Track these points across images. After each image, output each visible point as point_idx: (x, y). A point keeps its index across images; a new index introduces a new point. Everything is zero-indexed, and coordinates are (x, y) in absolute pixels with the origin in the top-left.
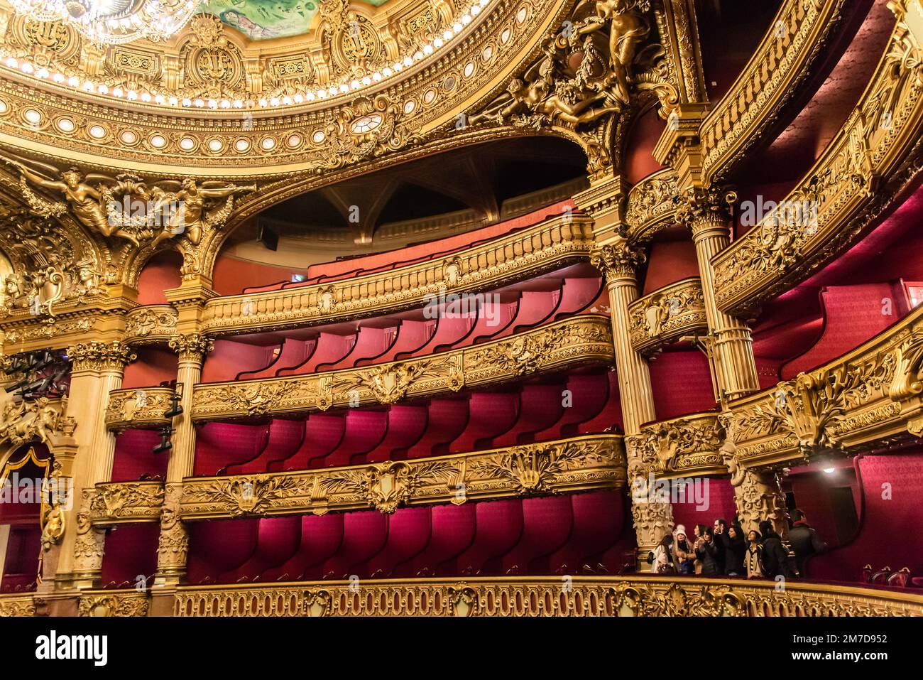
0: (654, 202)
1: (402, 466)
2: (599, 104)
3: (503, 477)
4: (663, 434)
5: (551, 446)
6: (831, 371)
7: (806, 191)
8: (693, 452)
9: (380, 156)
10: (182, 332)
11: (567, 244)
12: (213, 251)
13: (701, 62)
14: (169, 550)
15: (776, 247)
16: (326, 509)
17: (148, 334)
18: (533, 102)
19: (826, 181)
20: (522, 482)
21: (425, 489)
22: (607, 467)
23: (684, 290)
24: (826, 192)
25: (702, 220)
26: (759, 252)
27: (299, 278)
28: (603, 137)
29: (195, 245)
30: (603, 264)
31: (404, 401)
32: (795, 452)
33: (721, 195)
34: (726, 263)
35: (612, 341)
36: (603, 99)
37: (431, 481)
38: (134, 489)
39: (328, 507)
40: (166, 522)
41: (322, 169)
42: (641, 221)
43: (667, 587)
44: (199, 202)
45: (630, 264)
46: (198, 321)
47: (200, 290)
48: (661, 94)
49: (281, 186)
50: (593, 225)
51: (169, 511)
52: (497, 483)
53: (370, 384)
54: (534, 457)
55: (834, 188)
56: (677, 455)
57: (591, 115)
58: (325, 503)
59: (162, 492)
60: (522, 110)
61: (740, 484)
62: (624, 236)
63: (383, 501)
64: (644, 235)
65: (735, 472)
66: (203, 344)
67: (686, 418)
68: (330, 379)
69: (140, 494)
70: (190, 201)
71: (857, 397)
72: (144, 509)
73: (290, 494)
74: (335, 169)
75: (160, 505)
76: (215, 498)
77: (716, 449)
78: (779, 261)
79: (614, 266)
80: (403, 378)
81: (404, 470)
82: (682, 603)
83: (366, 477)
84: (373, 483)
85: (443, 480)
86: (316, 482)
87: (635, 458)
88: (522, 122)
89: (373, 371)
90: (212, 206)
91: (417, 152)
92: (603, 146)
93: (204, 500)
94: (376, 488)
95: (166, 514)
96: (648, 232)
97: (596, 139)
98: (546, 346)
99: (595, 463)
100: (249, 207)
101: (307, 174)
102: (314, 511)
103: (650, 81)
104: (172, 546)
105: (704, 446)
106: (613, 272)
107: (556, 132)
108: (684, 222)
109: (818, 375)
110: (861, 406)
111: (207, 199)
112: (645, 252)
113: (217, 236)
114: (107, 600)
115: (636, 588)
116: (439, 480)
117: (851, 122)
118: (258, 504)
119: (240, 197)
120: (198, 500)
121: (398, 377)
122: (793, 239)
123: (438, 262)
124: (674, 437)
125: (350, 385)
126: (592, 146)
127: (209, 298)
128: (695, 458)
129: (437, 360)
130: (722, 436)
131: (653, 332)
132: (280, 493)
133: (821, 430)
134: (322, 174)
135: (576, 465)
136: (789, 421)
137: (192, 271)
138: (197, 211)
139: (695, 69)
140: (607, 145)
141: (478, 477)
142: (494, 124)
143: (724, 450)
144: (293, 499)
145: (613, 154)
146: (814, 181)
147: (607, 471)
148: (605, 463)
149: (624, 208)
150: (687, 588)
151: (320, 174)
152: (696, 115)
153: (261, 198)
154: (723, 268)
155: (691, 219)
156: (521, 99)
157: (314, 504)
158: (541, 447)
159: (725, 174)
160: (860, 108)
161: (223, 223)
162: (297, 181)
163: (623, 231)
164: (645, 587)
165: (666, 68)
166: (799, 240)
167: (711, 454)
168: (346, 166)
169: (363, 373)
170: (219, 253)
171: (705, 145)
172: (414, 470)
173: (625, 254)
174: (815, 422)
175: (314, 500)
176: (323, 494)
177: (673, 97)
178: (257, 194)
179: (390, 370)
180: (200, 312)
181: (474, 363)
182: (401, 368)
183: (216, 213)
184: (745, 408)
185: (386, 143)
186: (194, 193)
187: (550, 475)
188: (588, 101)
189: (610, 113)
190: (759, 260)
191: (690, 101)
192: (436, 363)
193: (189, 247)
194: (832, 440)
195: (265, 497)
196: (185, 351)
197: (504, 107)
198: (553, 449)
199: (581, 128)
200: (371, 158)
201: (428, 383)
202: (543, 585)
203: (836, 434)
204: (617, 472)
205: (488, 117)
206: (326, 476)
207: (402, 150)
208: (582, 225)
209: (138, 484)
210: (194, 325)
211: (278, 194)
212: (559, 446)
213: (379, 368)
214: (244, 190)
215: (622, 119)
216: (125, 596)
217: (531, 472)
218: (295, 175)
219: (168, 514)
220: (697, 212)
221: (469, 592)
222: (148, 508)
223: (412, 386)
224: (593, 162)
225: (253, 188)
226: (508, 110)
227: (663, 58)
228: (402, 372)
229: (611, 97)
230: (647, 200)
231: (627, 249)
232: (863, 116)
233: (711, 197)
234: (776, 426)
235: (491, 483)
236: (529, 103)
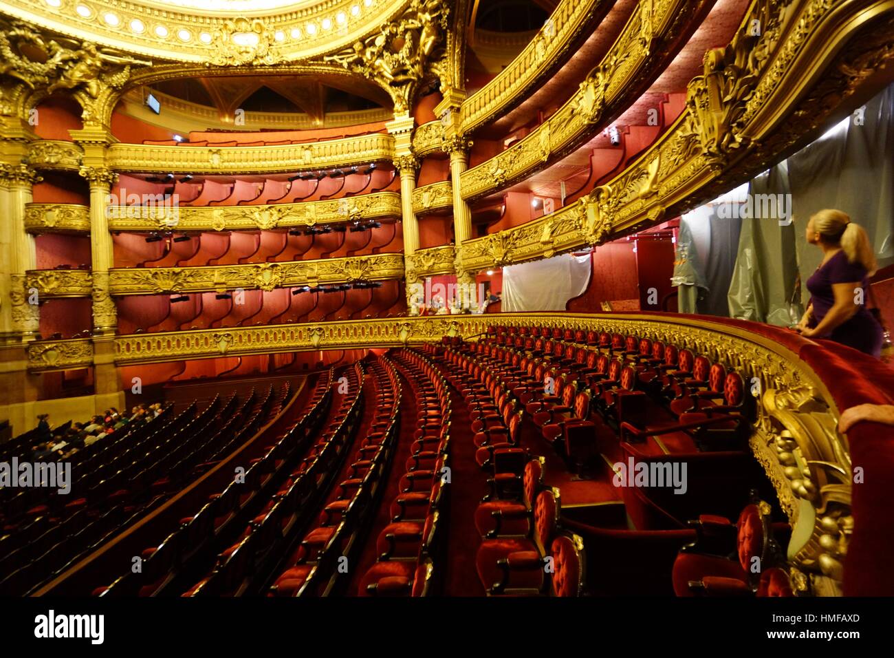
0: (431, 137)
1: (277, 266)
2: (405, 72)
3: (340, 273)
4: (428, 254)
5: (369, 258)
6: (514, 231)
7: (515, 151)
8: (441, 263)
9: (256, 66)
10: (92, 165)
11: (381, 151)
12: (110, 106)
13: (464, 67)
14: (104, 314)
15: (496, 174)
16: (225, 289)
17: (57, 163)
18: (368, 60)
19: (525, 149)
20: (352, 276)
21: (292, 279)
22: (397, 269)
23: (442, 186)
24: (524, 154)
25: (457, 153)
26: (487, 174)
27: (178, 138)
28: (405, 92)
29: (92, 98)
30: (399, 165)
31: (276, 229)
32: (491, 263)
33: (467, 141)
34: (469, 177)
35: (401, 207)
36: (408, 70)
37: (296, 274)
38: (66, 275)
39: (227, 288)
40: (98, 297)
41: (210, 64)
42: (423, 146)
43: (425, 321)
44: (99, 64)
45: (413, 168)
46: (105, 159)
47: (105, 136)
48: (442, 78)
49: (173, 68)
50: (394, 142)
51: (100, 290)
52: (337, 276)
53: (252, 217)
54: (359, 263)
55: (529, 153)
56: (434, 264)
57: (401, 78)
58: (225, 286)
59: (90, 277)
60: (359, 62)
61: (461, 277)
62: (412, 152)
63: (265, 285)
64: (423, 154)
65: (459, 272)
66: (111, 177)
67: (440, 248)
68: (222, 212)
69: (73, 279)
70: (89, 61)
71: (524, 242)
72: (78, 289)
73: (198, 280)
74: (220, 67)
75: (91, 286)
76: (140, 282)
77: (452, 262)
78: (496, 181)
79: (405, 168)
80: (275, 215)
81: (278, 268)
82: (431, 327)
83: (253, 271)
84: (257, 275)
85: (304, 274)
86: (216, 273)
87: (409, 265)
88: (359, 70)
89: (253, 208)
90: (108, 70)
91: (283, 69)
92: (404, 98)
93: (130, 283)
94: (260, 278)
95: (97, 292)
96: (426, 152)
97: (401, 93)
98: (368, 206)
99: (392, 267)
100: (143, 78)
101: (197, 64)
102: (217, 290)
103: (436, 68)
104: (105, 312)
105: (447, 260)
106: (405, 170)
107: (376, 82)
108: (447, 151)
109: (508, 232)
110: (525, 245)
111: (105, 63)
112: (420, 162)
113: (112, 95)
114: (56, 347)
115: (410, 322)
116: (300, 274)
117: (544, 126)
118: (174, 286)
119: (136, 68)
120: (126, 283)
121: (271, 214)
122: (505, 171)
123: (298, 146)
124: (433, 256)
125: (236, 217)
126: (399, 96)
127: (112, 143)
128: (442, 265)
129: (298, 206)
130: (455, 256)
131: (427, 205)
132: (190, 279)
133: (506, 254)
134: (209, 67)
135: (382, 268)
136: (491, 251)
137: (93, 119)
138: (96, 71)
139: (461, 69)
140: (406, 98)
141: (325, 272)
142: (341, 66)
143: (455, 263)
144: (201, 283)
145: (409, 104)
146: (520, 147)
147: (397, 271)
148: (396, 267)
149: (413, 136)
150: (434, 321)
151: (207, 67)
152: (460, 96)
153: (154, 73)
154: (466, 179)
155: (451, 151)
156: (360, 56)
157: (217, 286)
158: (364, 258)
159: (471, 132)
160: (549, 121)
161: (121, 86)
162: (187, 68)
163: (412, 148)
164: (414, 321)
165: (446, 64)
166: (508, 173)
167: (449, 264)
168: (230, 66)
169: (246, 209)
170: (114, 108)
171: (464, 114)
172: (285, 268)
173: (412, 163)
174: (504, 251)
175: (216, 284)
176: (223, 280)
177: (449, 83)
178: (151, 69)
179: (266, 210)
180: (105, 153)
181: (322, 211)
182: (273, 209)
183: (112, 76)
184: (470, 244)
185: (262, 57)
186: (94, 56)
187: (368, 272)
188: (400, 70)
189: (410, 80)
190: (486, 178)
191: (457, 87)
192: (298, 209)
193: (87, 100)
194: (509, 259)
195: (180, 281)
196: (96, 180)
197: (348, 57)
198: (369, 259)
199: (393, 84)
200: (250, 65)
201: (291, 220)
202: (361, 324)
203: (512, 256)
204: (401, 271)
205: (338, 61)
206: (224, 270)
207: (274, 66)
208: (388, 141)
209: (70, 271)
210: (102, 161)
211: (170, 73)
212: (373, 258)
213: (258, 208)
214: (141, 64)
215: (416, 85)
216: (71, 343)
217: (357, 271)
218: (187, 63)
219: (100, 292)
220: (455, 148)
221: (320, 329)
222: (81, 288)
223: (281, 220)
224: (398, 106)
225: (149, 64)
226: (351, 60)
227: (445, 58)
228: (274, 212)
229: (413, 70)
230: (427, 135)
231: (414, 160)
232: (550, 125)
233: (463, 142)
234: (485, 252)
235: (332, 276)
236: (365, 60)
